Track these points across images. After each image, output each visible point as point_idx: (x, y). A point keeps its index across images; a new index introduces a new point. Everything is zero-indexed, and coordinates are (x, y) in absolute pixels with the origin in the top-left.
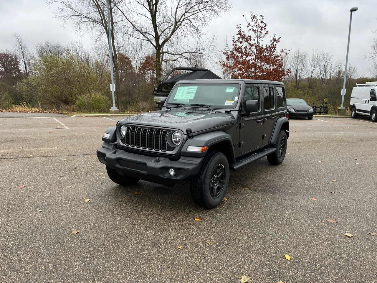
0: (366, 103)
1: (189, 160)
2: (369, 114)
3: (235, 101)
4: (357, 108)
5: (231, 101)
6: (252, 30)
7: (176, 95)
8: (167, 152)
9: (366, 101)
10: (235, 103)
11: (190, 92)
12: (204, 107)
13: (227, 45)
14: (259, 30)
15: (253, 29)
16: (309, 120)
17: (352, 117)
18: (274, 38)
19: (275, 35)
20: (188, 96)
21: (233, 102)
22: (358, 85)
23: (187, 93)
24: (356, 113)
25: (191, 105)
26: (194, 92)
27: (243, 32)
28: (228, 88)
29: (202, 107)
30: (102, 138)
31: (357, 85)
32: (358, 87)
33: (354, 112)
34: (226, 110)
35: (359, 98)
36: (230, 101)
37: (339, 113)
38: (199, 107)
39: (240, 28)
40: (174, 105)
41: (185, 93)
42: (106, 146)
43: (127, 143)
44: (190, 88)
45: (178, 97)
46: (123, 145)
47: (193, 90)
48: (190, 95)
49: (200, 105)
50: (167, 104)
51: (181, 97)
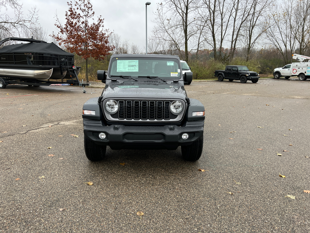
1: (195, 124)
3: (178, 73)
5: (176, 73)
6: (79, 8)
7: (117, 68)
8: (171, 120)
10: (179, 74)
11: (132, 65)
12: (152, 79)
13: (57, 20)
14: (86, 10)
15: (81, 9)
18: (100, 18)
19: (101, 16)
20: (131, 68)
21: (177, 74)
23: (129, 66)
25: (138, 77)
26: (137, 66)
27: (74, 9)
28: (168, 62)
29: (149, 79)
30: (82, 115)
34: (175, 80)
36: (174, 73)
38: (147, 78)
39: (71, 5)
40: (120, 78)
41: (127, 66)
42: (91, 123)
43: (121, 117)
44: (131, 62)
45: (121, 70)
46: (117, 120)
47: (135, 63)
48: (133, 68)
49: (148, 77)
50: (111, 76)
51: (124, 70)
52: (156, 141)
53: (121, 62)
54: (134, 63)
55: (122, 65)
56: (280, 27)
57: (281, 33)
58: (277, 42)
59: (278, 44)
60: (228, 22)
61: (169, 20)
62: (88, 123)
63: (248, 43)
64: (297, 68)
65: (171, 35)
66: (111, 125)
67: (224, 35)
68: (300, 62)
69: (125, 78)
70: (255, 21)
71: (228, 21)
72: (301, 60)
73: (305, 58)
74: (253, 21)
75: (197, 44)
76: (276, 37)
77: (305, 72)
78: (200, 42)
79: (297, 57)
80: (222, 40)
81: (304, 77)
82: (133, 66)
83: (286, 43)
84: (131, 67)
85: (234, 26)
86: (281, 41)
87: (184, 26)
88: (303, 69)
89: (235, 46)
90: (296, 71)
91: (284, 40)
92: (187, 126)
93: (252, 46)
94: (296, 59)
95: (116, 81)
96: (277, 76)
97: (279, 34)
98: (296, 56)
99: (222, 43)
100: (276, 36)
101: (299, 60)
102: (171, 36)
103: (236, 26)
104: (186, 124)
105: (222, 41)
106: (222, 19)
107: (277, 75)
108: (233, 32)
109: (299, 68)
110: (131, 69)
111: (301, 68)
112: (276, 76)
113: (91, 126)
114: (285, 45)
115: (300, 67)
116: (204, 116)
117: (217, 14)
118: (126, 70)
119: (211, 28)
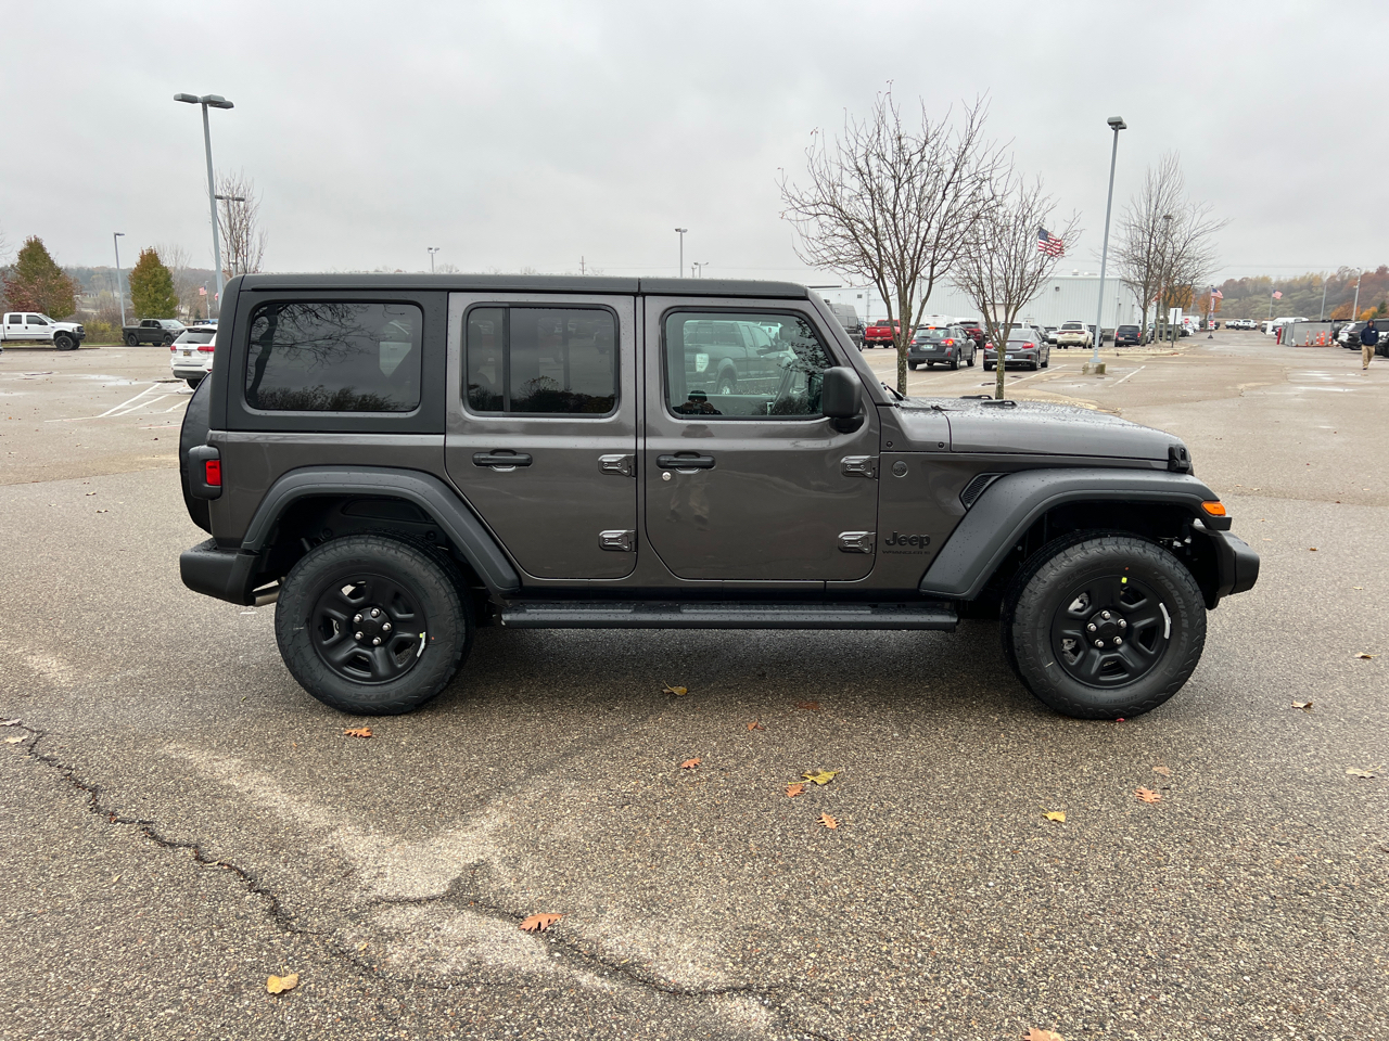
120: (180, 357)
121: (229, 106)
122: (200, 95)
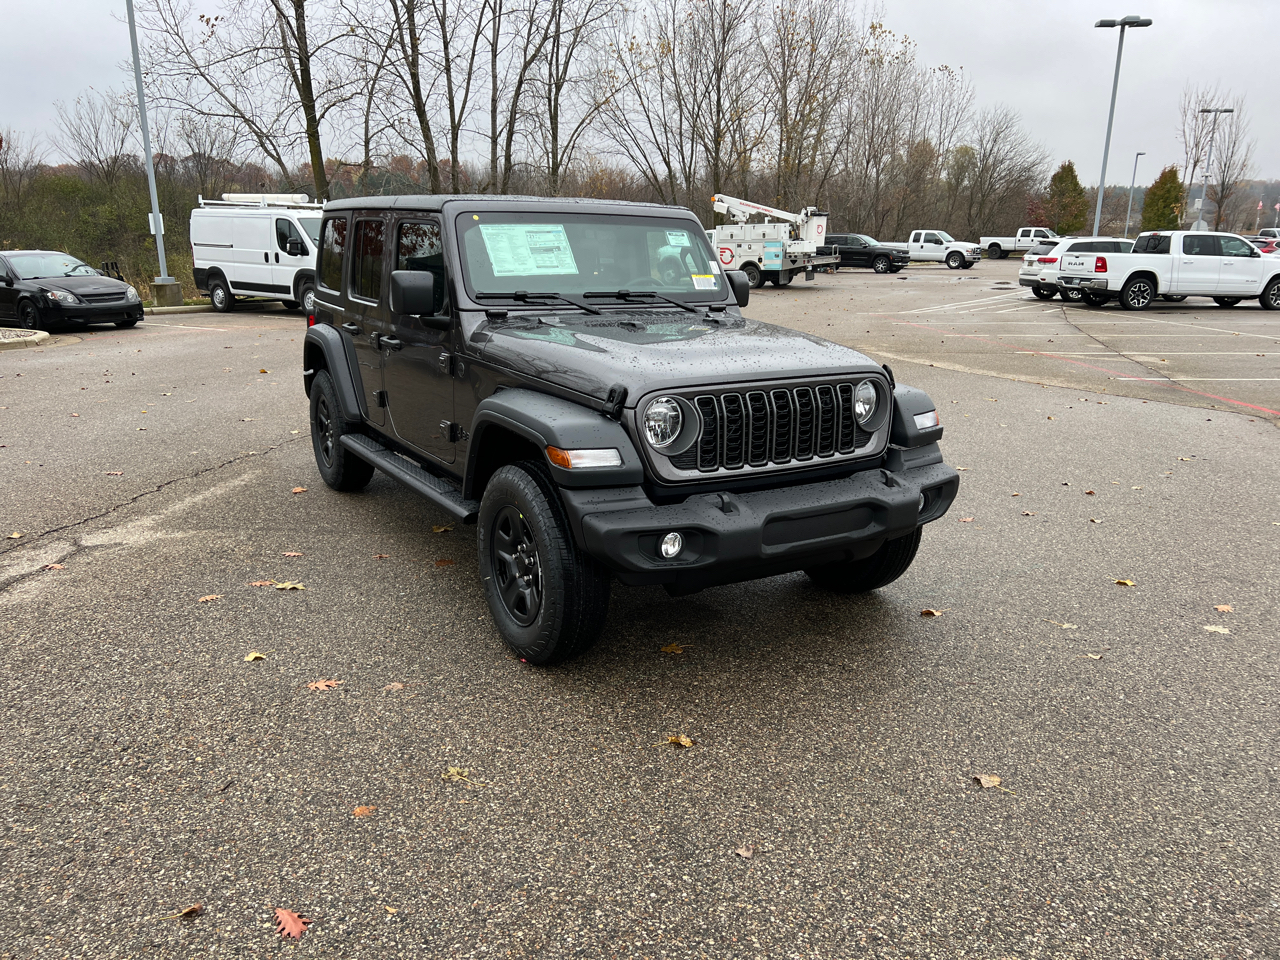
0: (267, 260)
2: (291, 297)
4: (229, 278)
5: (707, 277)
7: (492, 260)
9: (266, 255)
10: (720, 282)
11: (544, 245)
16: (121, 332)
17: (214, 309)
20: (544, 261)
21: (713, 279)
22: (205, 204)
23: (534, 251)
24: (229, 296)
25: (585, 297)
26: (565, 248)
31: (201, 201)
32: (208, 209)
33: (220, 293)
34: (714, 305)
35: (232, 246)
37: (162, 297)
40: (511, 301)
41: (525, 252)
42: (605, 501)
43: (708, 462)
44: (536, 232)
45: (508, 267)
46: (694, 474)
47: (554, 238)
48: (554, 259)
49: (622, 296)
50: (477, 298)
51: (522, 267)
52: (855, 534)
53: (497, 235)
54: (551, 236)
55: (504, 244)
56: (642, 90)
57: (648, 117)
58: (638, 145)
59: (645, 157)
60: (473, 58)
61: (213, 21)
62: (592, 503)
63: (549, 146)
64: (733, 246)
65: (230, 92)
66: (686, 496)
67: (463, 108)
68: (737, 223)
69: (533, 304)
70: (562, 60)
71: (473, 54)
72: (740, 217)
73: (753, 208)
74: (557, 60)
75: (358, 141)
76: (633, 130)
77: (760, 260)
78: (370, 134)
79: (726, 205)
80: (455, 128)
81: (758, 276)
82: (549, 250)
83: (668, 153)
84: (546, 256)
85: (495, 77)
86: (651, 144)
87: (288, 57)
88: (753, 247)
89: (508, 157)
90: (733, 257)
91: (659, 141)
92: (907, 465)
93: (565, 158)
94: (725, 213)
95: (503, 316)
96: (673, 275)
97: (641, 117)
98: (722, 201)
99: (457, 139)
100: (635, 124)
101: (734, 216)
102: (226, 98)
103: (500, 76)
104: (903, 460)
105: (457, 134)
106: (446, 45)
107: (671, 271)
108: (494, 101)
109: (740, 246)
110: (548, 264)
111: (745, 246)
112: (669, 275)
113: (613, 512)
114: (664, 159)
115: (744, 241)
116: (940, 426)
117: (422, 21)
118: (531, 269)
119: (408, 77)
120: (1025, 266)
121: (1147, 23)
122: (1119, 18)
